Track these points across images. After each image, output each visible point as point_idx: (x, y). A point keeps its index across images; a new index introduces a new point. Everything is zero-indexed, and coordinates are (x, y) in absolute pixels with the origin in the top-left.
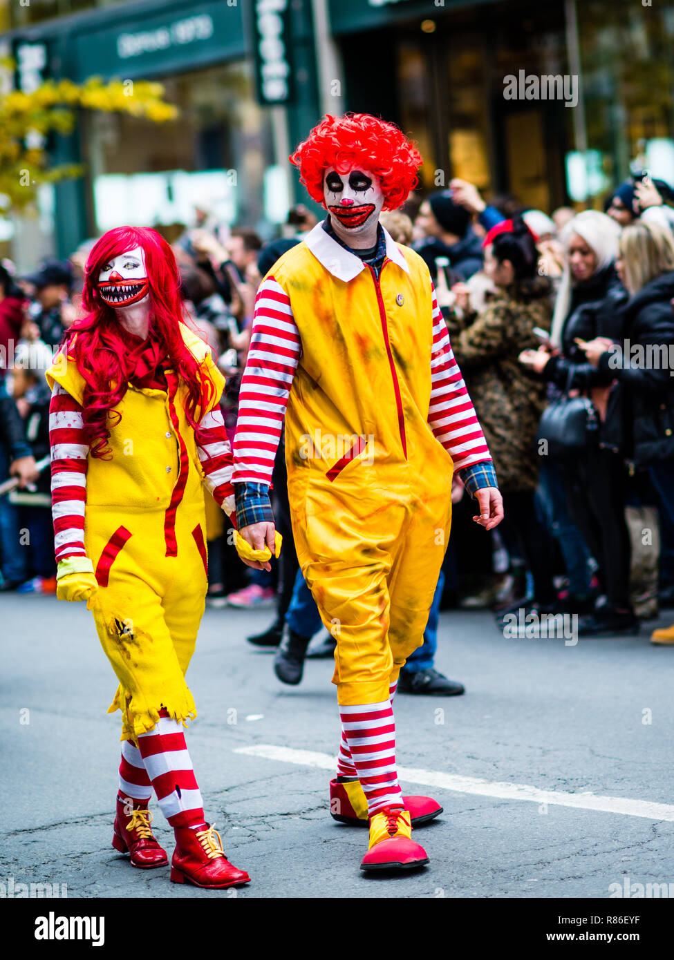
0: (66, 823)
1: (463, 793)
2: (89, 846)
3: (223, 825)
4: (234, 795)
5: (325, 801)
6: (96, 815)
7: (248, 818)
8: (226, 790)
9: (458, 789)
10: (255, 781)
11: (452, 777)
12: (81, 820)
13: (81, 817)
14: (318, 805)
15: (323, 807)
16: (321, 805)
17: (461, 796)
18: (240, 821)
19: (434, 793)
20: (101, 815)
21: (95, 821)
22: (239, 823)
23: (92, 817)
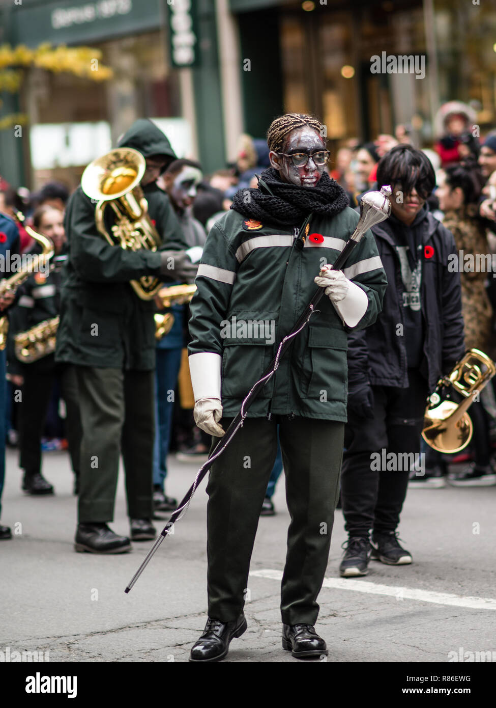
0: (130, 627)
1: (443, 605)
2: (156, 644)
3: (257, 628)
4: (258, 606)
5: (332, 610)
6: (152, 621)
7: (275, 624)
8: (250, 603)
9: (438, 602)
10: (271, 596)
11: (430, 593)
12: (142, 624)
13: (141, 623)
14: (329, 614)
15: (333, 615)
16: (331, 613)
17: (441, 607)
18: (269, 626)
19: (419, 605)
20: (156, 621)
21: (152, 625)
22: (269, 627)
23: (149, 623)
